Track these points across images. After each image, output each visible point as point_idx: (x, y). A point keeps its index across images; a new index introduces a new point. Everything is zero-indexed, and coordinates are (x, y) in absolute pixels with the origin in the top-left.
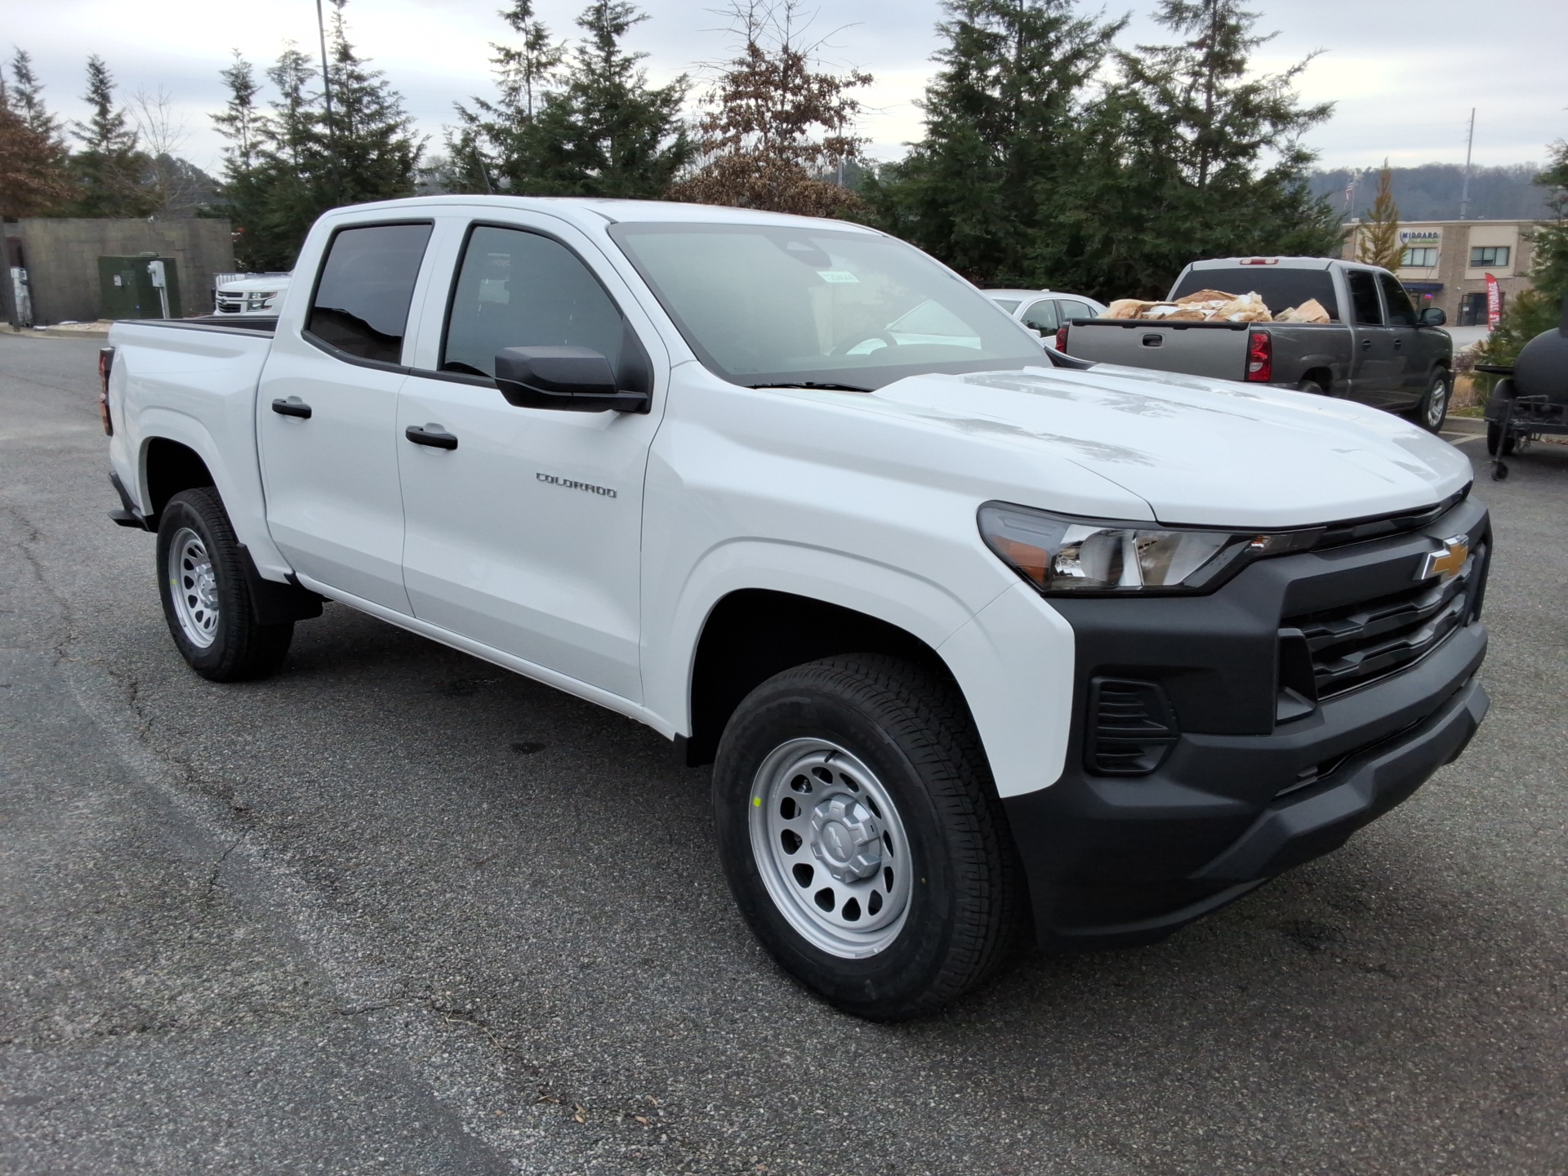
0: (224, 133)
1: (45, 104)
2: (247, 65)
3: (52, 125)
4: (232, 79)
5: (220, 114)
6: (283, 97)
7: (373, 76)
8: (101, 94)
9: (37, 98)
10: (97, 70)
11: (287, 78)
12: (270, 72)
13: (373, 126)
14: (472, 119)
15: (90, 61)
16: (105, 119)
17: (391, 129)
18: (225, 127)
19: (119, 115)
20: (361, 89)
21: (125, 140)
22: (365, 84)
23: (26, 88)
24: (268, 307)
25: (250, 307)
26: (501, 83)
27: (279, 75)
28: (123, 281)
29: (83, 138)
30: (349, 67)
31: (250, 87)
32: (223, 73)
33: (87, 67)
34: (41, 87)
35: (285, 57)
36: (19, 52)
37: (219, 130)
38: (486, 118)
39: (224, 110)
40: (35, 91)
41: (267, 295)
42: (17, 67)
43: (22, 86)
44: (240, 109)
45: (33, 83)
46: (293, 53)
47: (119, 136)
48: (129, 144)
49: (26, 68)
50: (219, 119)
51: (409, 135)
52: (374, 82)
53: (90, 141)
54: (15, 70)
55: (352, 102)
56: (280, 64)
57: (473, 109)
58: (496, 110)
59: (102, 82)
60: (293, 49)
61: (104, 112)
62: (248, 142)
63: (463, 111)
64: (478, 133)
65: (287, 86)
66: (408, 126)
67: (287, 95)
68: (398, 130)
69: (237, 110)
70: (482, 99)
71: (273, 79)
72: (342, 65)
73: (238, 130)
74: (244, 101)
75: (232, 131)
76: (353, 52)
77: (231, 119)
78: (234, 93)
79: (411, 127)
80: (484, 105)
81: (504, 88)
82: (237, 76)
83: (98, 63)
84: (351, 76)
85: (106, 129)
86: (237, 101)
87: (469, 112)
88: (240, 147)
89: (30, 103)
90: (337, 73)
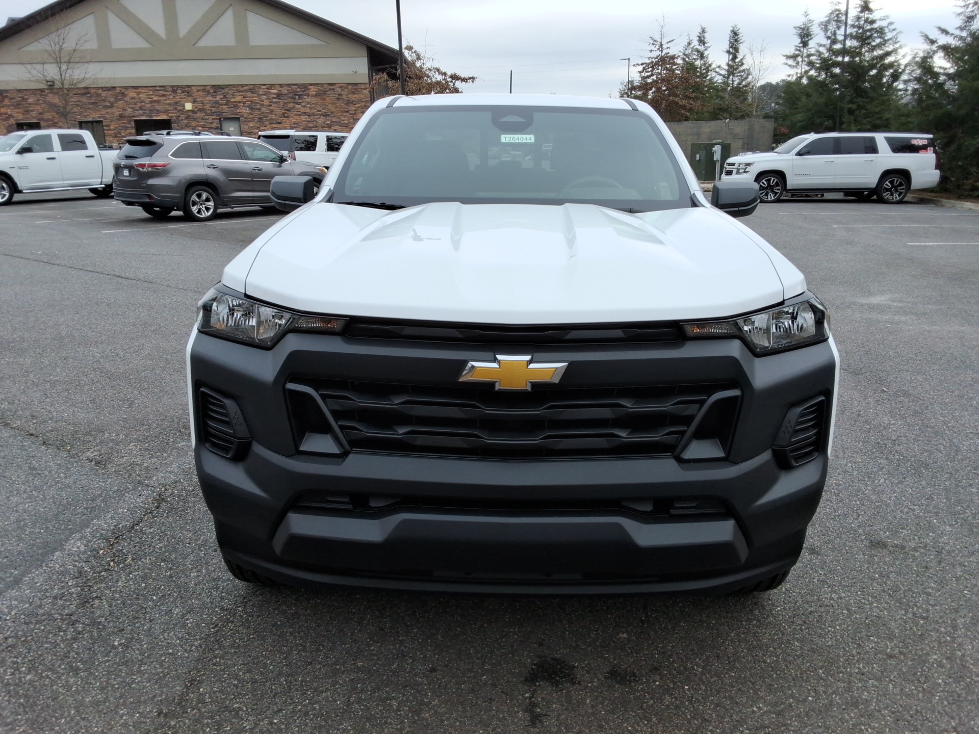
0: (790, 66)
1: (709, 57)
2: (811, 21)
3: (710, 68)
4: (801, 31)
5: (789, 54)
6: (826, 39)
7: (881, 20)
8: (734, 49)
9: (706, 53)
10: (735, 33)
11: (830, 27)
12: (821, 23)
13: (875, 53)
14: (932, 42)
15: (731, 29)
16: (735, 62)
17: (888, 54)
18: (791, 62)
19: (742, 60)
20: (872, 29)
21: (742, 74)
22: (875, 26)
23: (701, 48)
24: (747, 172)
25: (738, 172)
26: (959, 14)
27: (825, 26)
28: (700, 157)
29: (721, 75)
30: (866, 15)
31: (810, 35)
32: (795, 28)
33: (730, 33)
34: (709, 47)
35: (831, 13)
36: (702, 28)
37: (786, 64)
38: (943, 40)
39: (791, 51)
40: (706, 50)
41: (748, 164)
42: (699, 37)
43: (699, 48)
44: (802, 49)
45: (706, 45)
46: (837, 10)
47: (739, 72)
48: (745, 76)
49: (704, 37)
50: (788, 57)
51: (899, 57)
52: (883, 24)
53: (724, 76)
54: (698, 39)
55: (864, 39)
56: (827, 19)
57: (934, 34)
58: (952, 34)
59: (736, 41)
60: (837, 7)
61: (735, 57)
62: (803, 70)
63: (927, 37)
64: (935, 52)
65: (829, 32)
66: (899, 51)
67: (828, 38)
68: (893, 54)
69: (800, 51)
70: (943, 27)
71: (822, 29)
72: (862, 15)
73: (798, 63)
74: (805, 44)
75: (794, 64)
76: (871, 6)
77: (794, 57)
78: (799, 40)
79: (901, 52)
80: (945, 32)
81: (962, 17)
82: (803, 29)
83: (736, 29)
84: (866, 21)
85: (733, 69)
86: (801, 45)
87: (931, 37)
88: (797, 73)
89: (702, 56)
90: (858, 21)
